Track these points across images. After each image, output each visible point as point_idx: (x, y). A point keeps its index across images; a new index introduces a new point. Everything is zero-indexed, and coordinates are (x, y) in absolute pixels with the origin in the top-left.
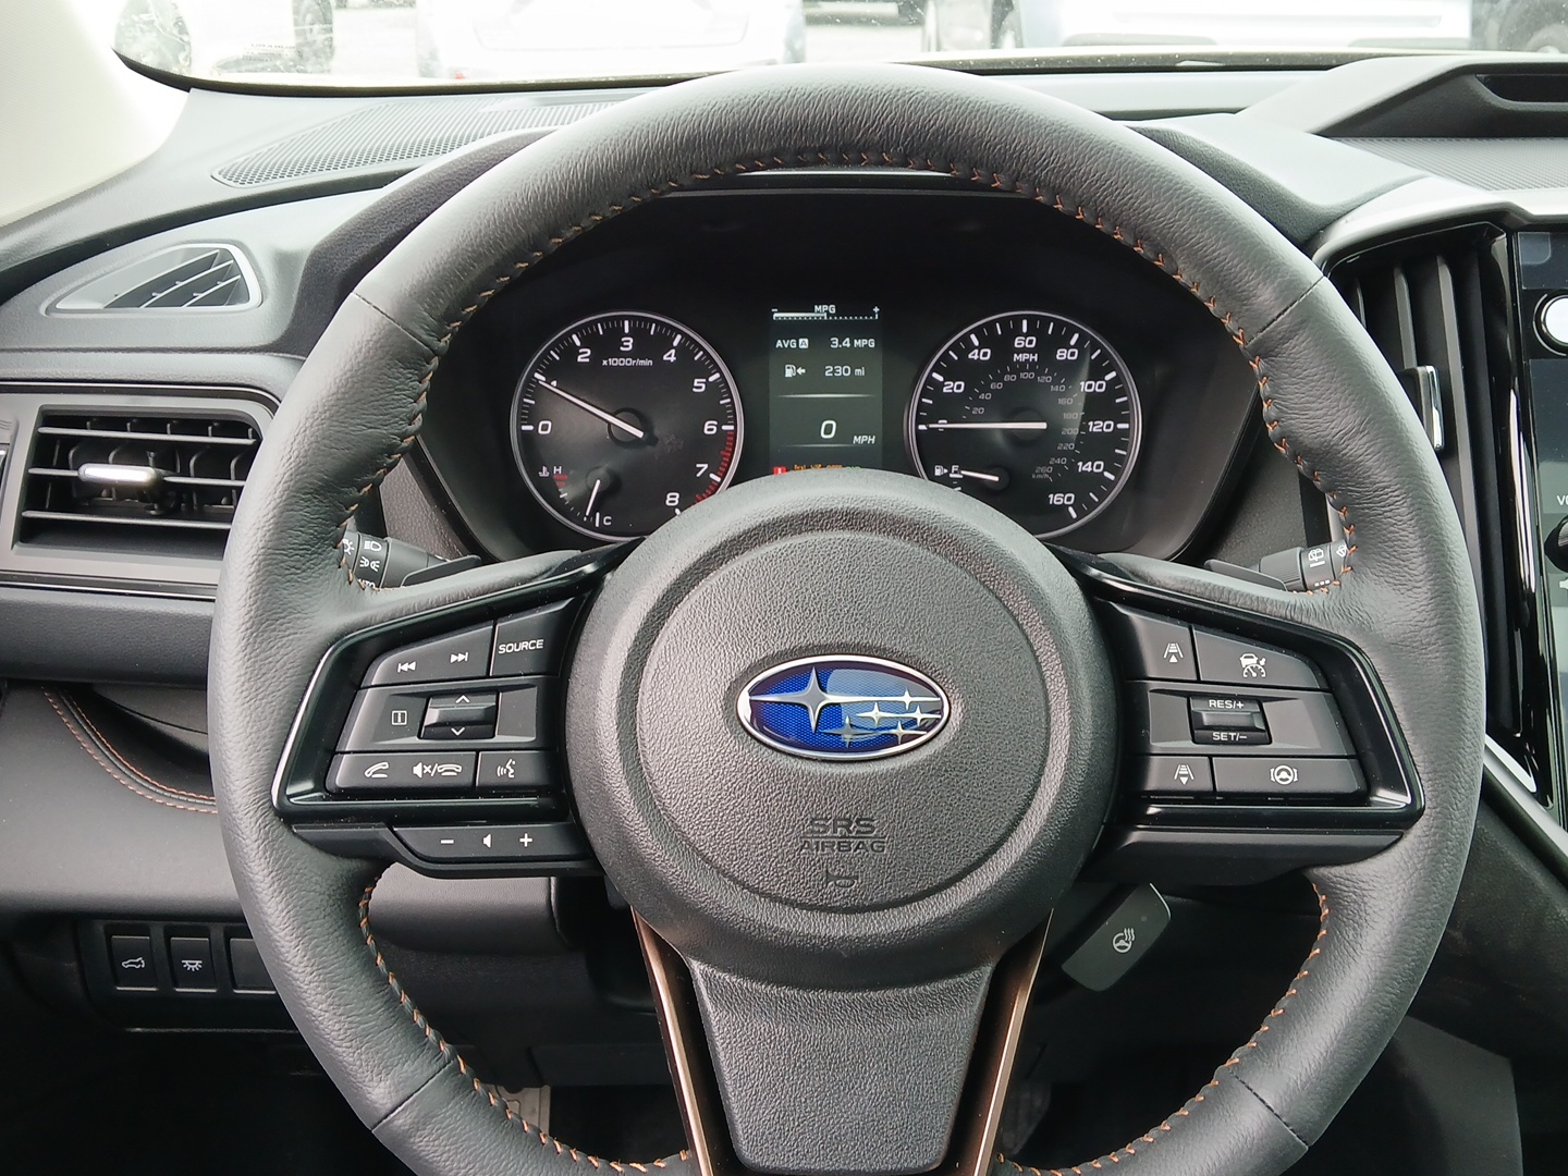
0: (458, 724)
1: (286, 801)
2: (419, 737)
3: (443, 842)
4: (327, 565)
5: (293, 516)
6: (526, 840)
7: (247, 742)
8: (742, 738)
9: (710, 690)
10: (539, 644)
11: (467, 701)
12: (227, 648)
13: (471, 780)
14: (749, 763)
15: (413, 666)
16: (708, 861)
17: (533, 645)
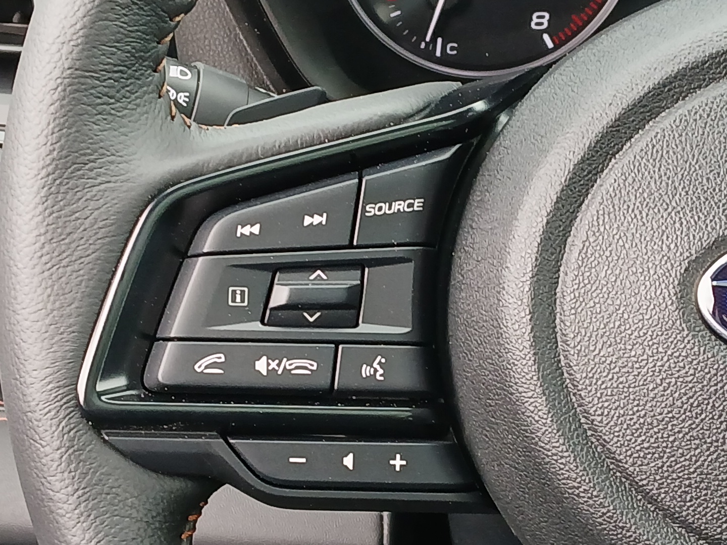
0: (311, 307)
1: (95, 400)
2: (262, 322)
3: (292, 460)
4: (145, 93)
5: (107, 27)
6: (398, 462)
7: (47, 321)
8: (703, 336)
9: (660, 271)
10: (418, 204)
11: (325, 277)
12: (22, 198)
13: (329, 381)
14: (713, 372)
15: (256, 229)
16: (652, 500)
17: (410, 205)
